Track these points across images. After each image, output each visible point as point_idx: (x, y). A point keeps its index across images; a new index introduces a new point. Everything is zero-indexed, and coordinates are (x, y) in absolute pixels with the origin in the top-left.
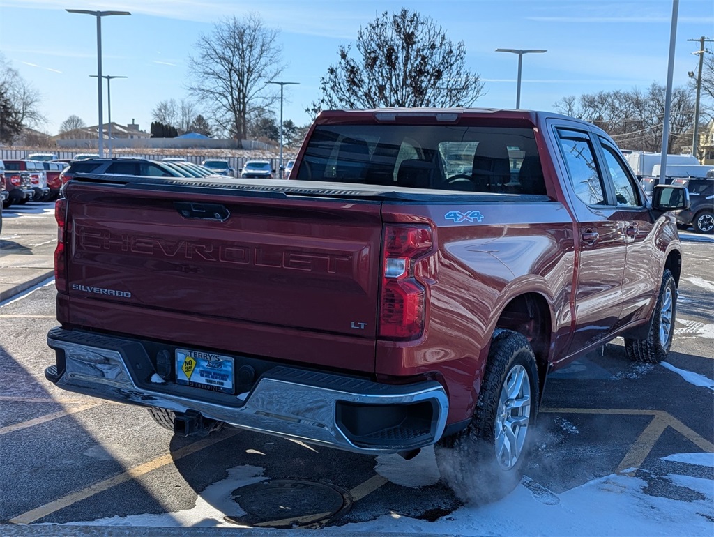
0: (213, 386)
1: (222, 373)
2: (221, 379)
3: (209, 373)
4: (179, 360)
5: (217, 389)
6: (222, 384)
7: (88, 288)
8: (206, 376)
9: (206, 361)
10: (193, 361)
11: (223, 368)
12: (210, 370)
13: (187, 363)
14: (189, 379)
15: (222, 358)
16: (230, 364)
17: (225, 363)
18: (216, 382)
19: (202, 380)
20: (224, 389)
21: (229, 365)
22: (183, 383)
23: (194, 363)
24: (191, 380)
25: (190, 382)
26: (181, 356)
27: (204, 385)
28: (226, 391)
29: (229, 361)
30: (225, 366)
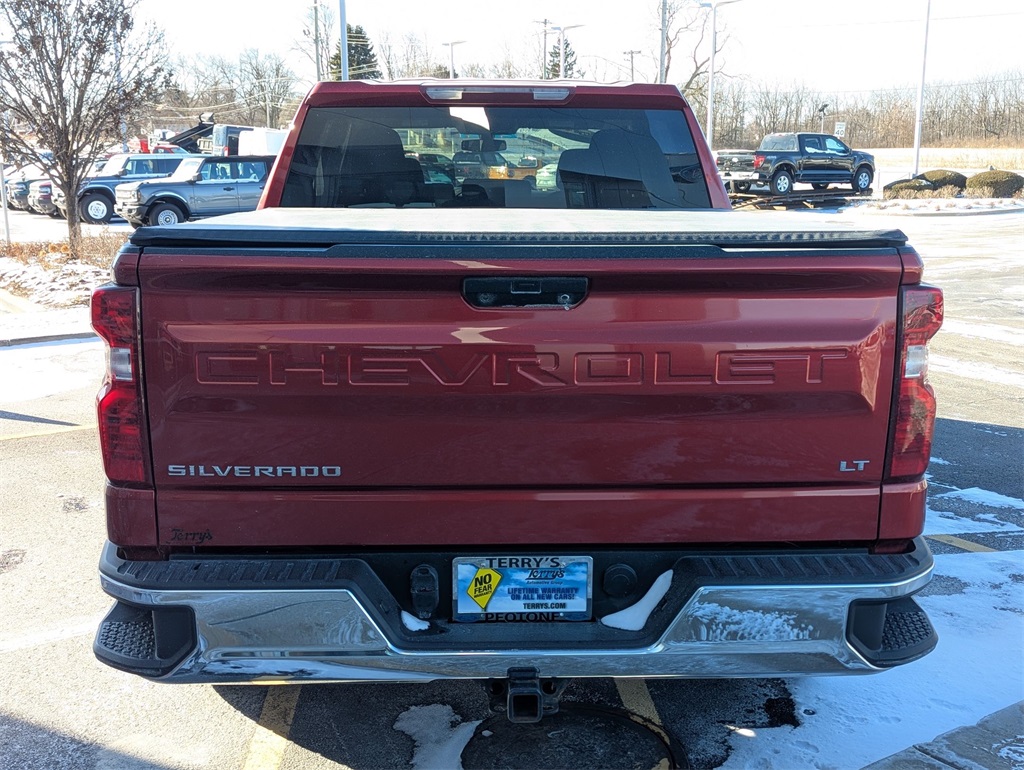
0: (541, 613)
1: (562, 586)
2: (561, 598)
3: (533, 591)
4: (460, 577)
5: (552, 618)
6: (563, 606)
7: (217, 469)
8: (525, 598)
9: (526, 571)
10: (494, 574)
11: (566, 577)
12: (535, 586)
13: (480, 581)
14: (485, 609)
15: (564, 561)
16: (584, 568)
17: (572, 568)
18: (550, 605)
19: (518, 606)
20: (569, 614)
21: (580, 570)
22: (473, 619)
23: (496, 578)
24: (490, 610)
25: (487, 614)
26: (464, 570)
27: (521, 614)
28: (573, 618)
29: (580, 564)
30: (571, 573)
